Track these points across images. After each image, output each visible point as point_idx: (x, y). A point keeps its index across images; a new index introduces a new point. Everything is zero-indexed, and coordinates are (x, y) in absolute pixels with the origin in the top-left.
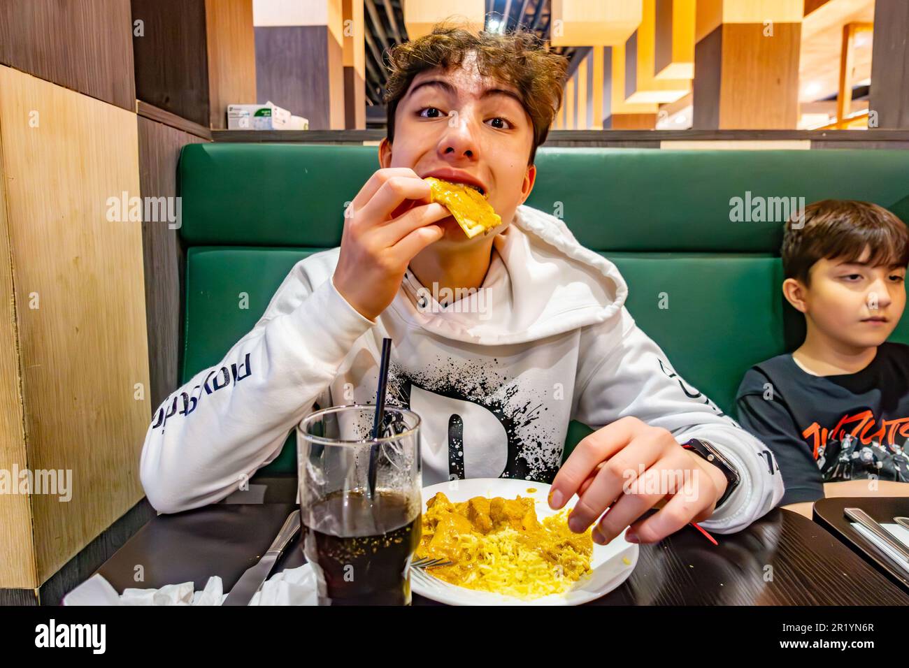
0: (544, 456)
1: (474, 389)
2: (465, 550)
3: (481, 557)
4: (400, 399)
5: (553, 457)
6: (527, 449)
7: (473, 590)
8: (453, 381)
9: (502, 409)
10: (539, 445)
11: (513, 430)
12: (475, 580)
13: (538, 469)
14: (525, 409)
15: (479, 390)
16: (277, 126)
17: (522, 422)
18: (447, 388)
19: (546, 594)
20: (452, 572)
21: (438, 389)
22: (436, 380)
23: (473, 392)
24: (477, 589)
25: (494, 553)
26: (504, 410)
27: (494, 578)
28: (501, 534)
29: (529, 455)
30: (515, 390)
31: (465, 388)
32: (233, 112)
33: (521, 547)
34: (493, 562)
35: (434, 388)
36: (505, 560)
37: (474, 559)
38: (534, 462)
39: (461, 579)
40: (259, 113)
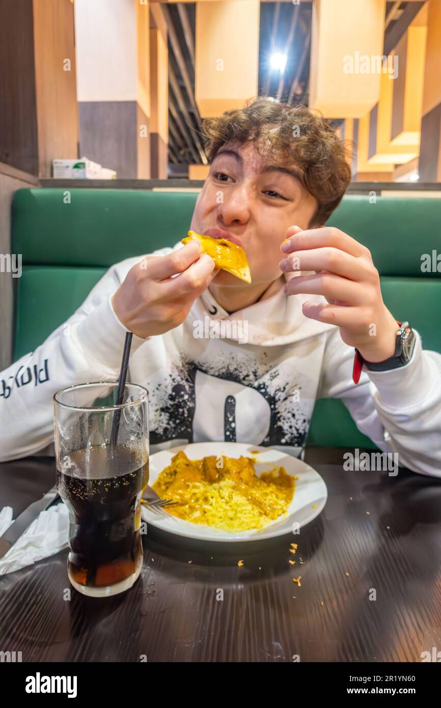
0: (297, 424)
1: (248, 376)
2: (194, 494)
3: (206, 499)
4: (187, 380)
5: (304, 425)
6: (284, 419)
7: (196, 524)
8: (232, 369)
9: (266, 389)
10: (294, 415)
11: (275, 405)
12: (199, 517)
13: (292, 434)
14: (284, 388)
15: (252, 377)
16: (90, 176)
17: (282, 398)
18: (227, 374)
19: (249, 529)
20: (183, 510)
21: (219, 375)
22: (219, 368)
23: (246, 378)
24: (199, 522)
25: (215, 496)
26: (268, 390)
27: (213, 516)
28: (222, 483)
29: (285, 424)
30: (276, 374)
31: (241, 374)
32: (57, 165)
33: (235, 493)
34: (214, 504)
35: (217, 374)
36: (222, 502)
37: (201, 501)
38: (288, 428)
39: (188, 515)
40: (77, 166)
